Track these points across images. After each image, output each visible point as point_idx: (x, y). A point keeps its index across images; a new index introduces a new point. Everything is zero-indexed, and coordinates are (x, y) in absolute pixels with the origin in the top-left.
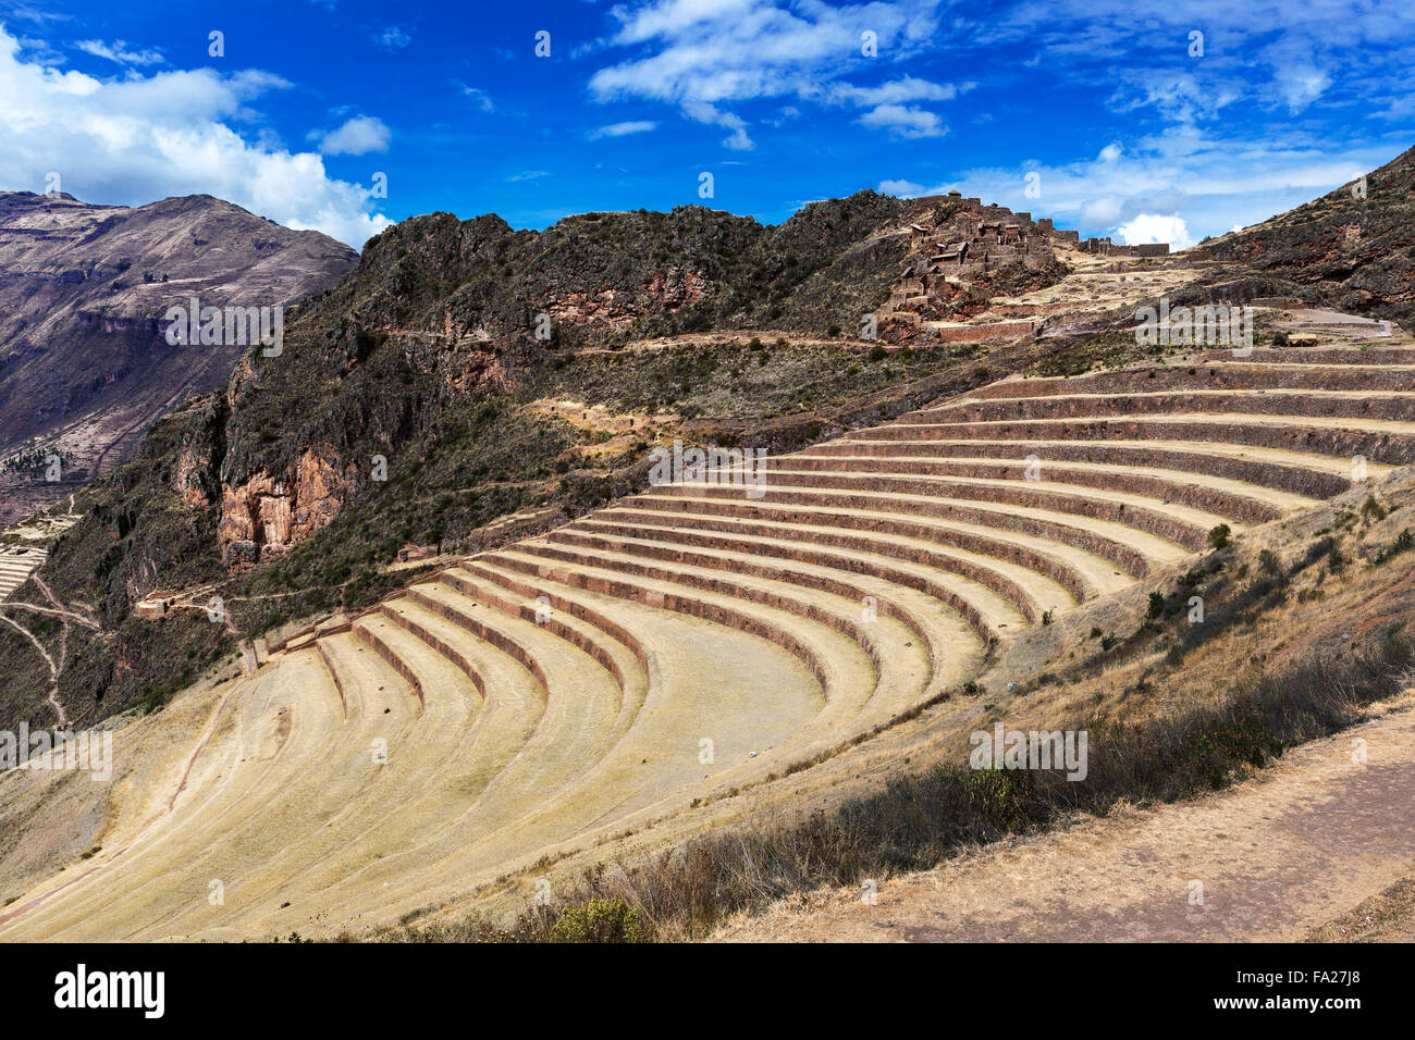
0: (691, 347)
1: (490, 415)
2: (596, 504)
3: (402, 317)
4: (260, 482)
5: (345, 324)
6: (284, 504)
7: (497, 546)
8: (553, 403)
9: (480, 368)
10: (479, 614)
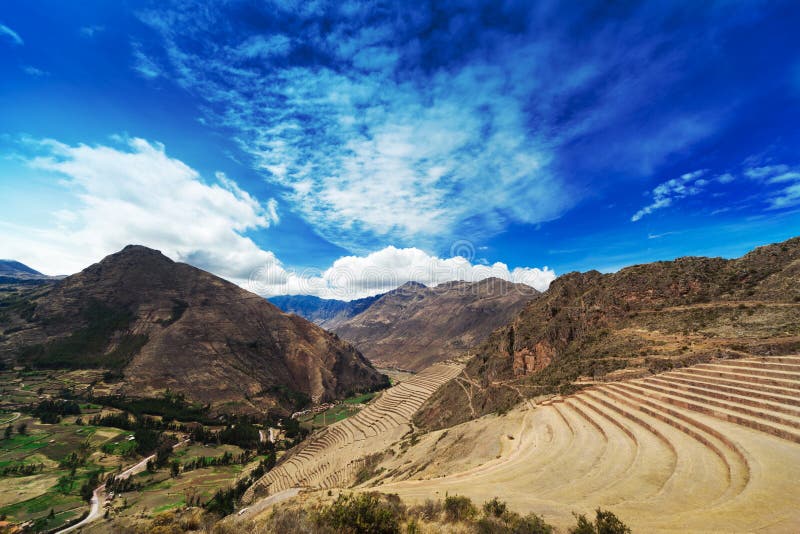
0: (701, 309)
1: (604, 334)
2: (665, 369)
3: (566, 303)
4: (525, 351)
5: (547, 306)
6: (533, 358)
7: (619, 381)
8: (632, 329)
9: (598, 318)
10: (618, 405)
